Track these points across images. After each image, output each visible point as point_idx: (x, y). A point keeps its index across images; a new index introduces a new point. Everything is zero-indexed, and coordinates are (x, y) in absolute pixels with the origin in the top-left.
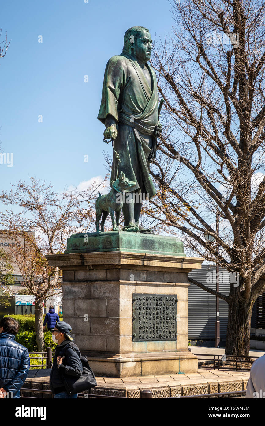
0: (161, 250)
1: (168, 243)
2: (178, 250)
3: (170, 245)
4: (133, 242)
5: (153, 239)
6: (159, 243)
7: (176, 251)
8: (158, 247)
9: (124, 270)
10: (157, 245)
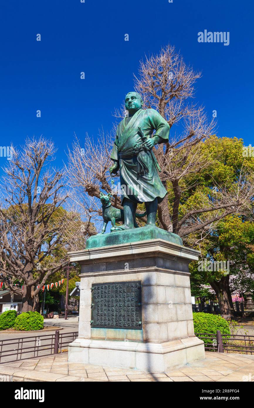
0: (125, 241)
1: (133, 234)
2: (146, 237)
3: (136, 235)
4: (97, 242)
5: (117, 234)
6: (124, 236)
7: (143, 238)
8: (122, 239)
9: (85, 266)
10: (121, 238)
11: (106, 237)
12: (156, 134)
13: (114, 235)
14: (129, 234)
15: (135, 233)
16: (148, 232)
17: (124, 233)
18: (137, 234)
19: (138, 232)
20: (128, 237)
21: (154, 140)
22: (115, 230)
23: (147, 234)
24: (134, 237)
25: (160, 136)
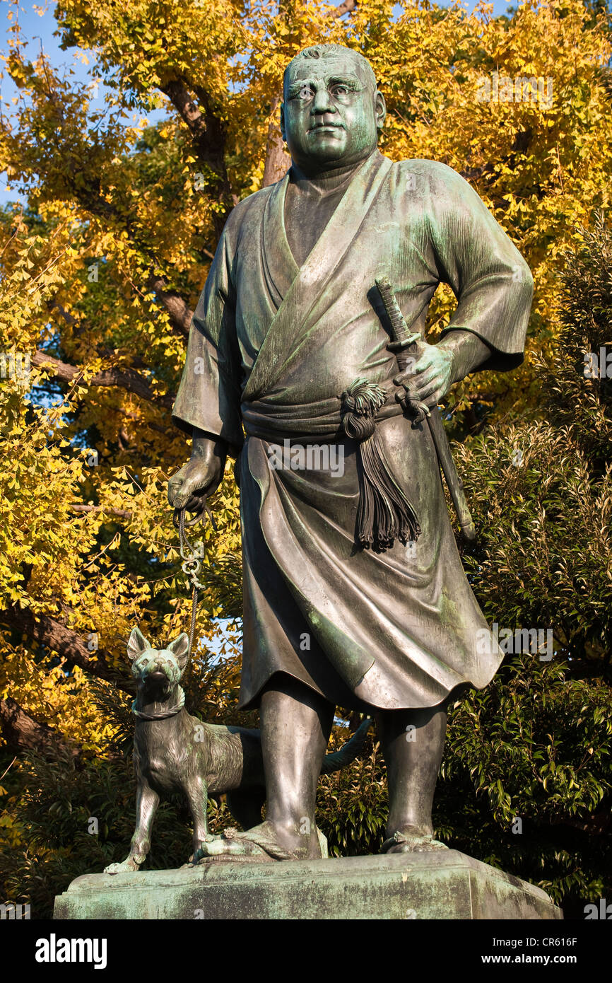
11: (181, 891)
12: (464, 326)
13: (230, 882)
14: (327, 888)
15: (362, 886)
16: (441, 885)
17: (294, 882)
18: (374, 893)
19: (381, 881)
20: (321, 902)
21: (451, 355)
22: (228, 853)
23: (437, 899)
24: (360, 904)
25: (484, 335)
